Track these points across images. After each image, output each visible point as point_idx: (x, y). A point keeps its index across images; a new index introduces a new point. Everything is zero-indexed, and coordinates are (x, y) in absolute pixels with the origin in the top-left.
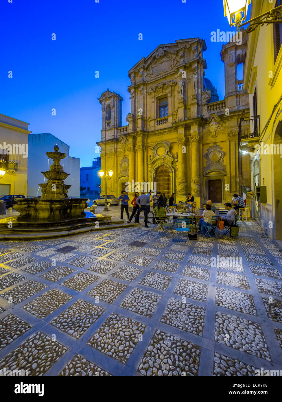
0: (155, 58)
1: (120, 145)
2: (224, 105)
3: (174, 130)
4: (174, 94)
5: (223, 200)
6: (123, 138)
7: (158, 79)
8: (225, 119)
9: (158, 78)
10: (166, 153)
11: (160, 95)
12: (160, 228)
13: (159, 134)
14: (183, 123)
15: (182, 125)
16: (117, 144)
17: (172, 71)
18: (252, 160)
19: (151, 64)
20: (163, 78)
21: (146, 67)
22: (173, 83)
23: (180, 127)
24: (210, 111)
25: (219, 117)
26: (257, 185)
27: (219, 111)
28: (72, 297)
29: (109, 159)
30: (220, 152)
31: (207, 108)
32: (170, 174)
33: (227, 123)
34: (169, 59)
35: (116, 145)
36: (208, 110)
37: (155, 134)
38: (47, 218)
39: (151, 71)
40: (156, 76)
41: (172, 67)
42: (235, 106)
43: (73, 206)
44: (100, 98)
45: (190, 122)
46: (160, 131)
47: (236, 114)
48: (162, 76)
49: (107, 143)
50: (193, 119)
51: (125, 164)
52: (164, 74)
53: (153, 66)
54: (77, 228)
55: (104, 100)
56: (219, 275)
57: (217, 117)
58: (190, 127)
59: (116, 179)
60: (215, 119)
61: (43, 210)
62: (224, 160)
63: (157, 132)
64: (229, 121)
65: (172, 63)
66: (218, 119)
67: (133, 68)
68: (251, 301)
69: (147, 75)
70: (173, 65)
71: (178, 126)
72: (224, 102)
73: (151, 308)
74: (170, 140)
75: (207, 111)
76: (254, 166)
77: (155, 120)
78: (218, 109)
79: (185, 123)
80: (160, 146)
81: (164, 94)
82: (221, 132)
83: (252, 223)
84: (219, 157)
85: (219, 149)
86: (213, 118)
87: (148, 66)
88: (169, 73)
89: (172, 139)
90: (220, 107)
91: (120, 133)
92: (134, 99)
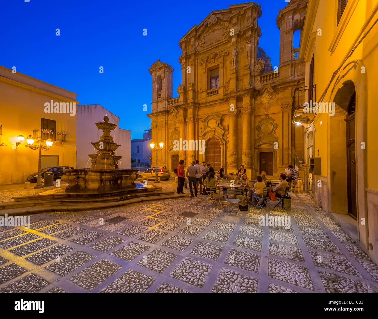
0: (207, 26)
1: (170, 117)
3: (225, 102)
4: (226, 65)
5: (275, 172)
6: (174, 110)
7: (209, 49)
8: (279, 90)
9: (210, 47)
10: (217, 125)
11: (212, 66)
12: (211, 199)
13: (210, 105)
14: (235, 95)
15: (233, 97)
16: (168, 116)
17: (225, 40)
18: (306, 132)
19: (202, 32)
20: (215, 47)
21: (198, 36)
22: (225, 53)
23: (232, 98)
24: (262, 82)
25: (272, 88)
26: (311, 157)
27: (273, 82)
28: (121, 267)
29: (160, 131)
30: (272, 124)
31: (260, 79)
32: (220, 146)
33: (280, 94)
34: (222, 27)
35: (166, 117)
36: (261, 81)
37: (206, 106)
38: (97, 189)
39: (203, 40)
40: (208, 45)
41: (225, 35)
42: (289, 76)
43: (124, 176)
44: (151, 69)
45: (242, 93)
46: (211, 103)
47: (291, 84)
48: (215, 45)
49: (158, 115)
50: (245, 90)
51: (176, 136)
52: (216, 43)
53: (205, 35)
54: (127, 199)
55: (154, 71)
56: (271, 246)
57: (270, 88)
58: (242, 99)
59: (166, 151)
60: (268, 90)
61: (93, 181)
62: (276, 132)
63: (208, 104)
64: (283, 92)
65: (225, 31)
66: (271, 90)
67: (185, 37)
68: (307, 274)
69: (199, 44)
70: (225, 34)
71: (230, 98)
72: (278, 72)
73: (202, 277)
74: (221, 112)
75: (259, 82)
76: (308, 137)
77: (206, 91)
78: (271, 80)
79: (237, 94)
80: (211, 118)
81: (215, 64)
82: (274, 103)
83: (306, 196)
84: (271, 129)
85: (271, 121)
86: (266, 89)
87: (200, 35)
88: (221, 43)
89: (223, 111)
90: (273, 78)
91: (170, 105)
92: (185, 69)
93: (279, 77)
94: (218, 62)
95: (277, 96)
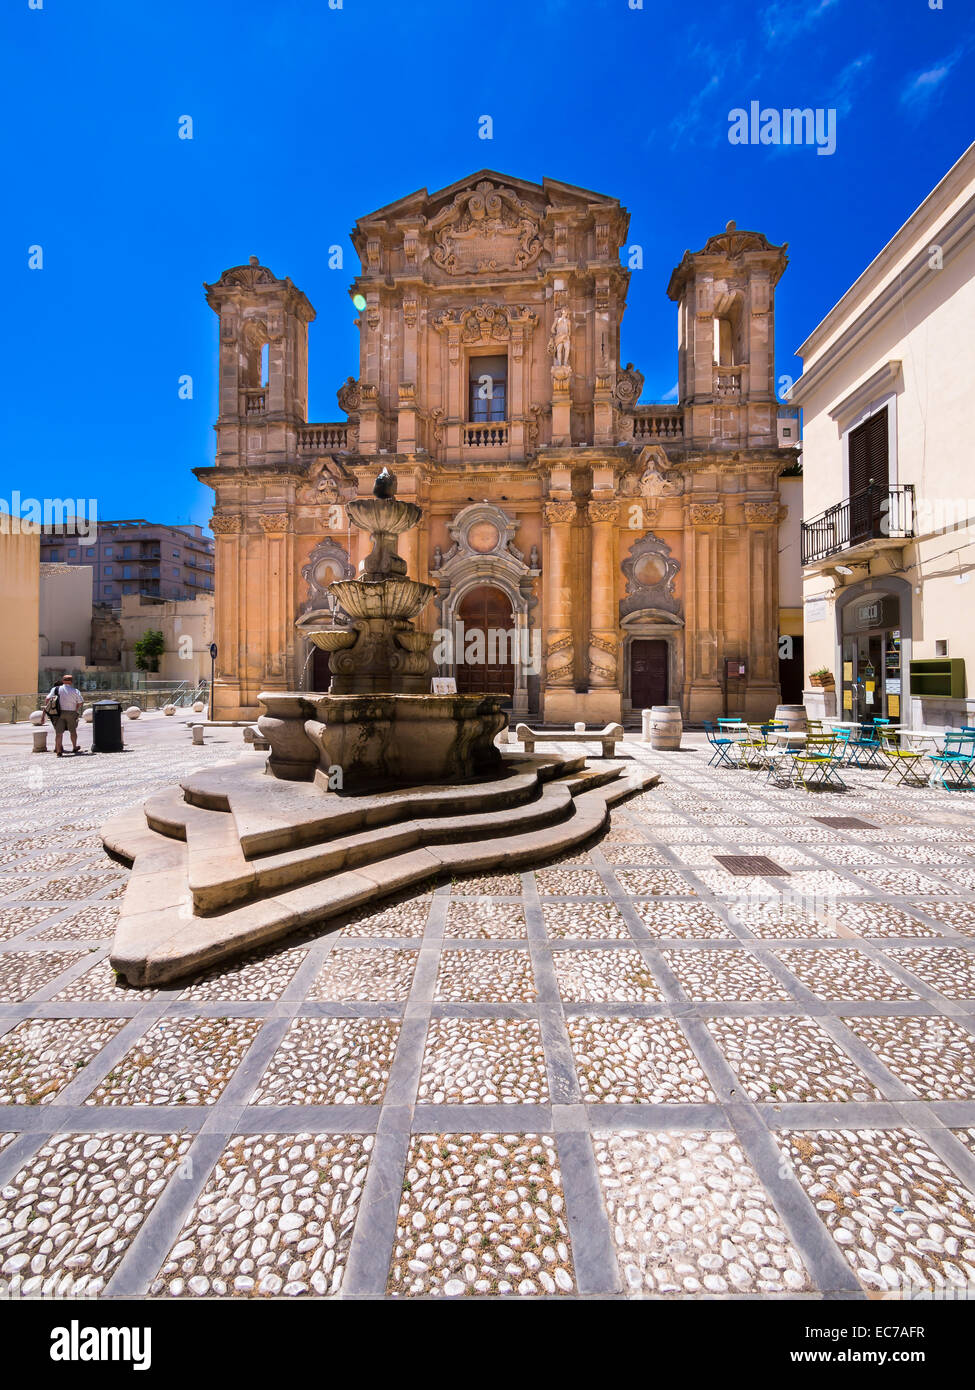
1: (310, 493)
2: (678, 426)
3: (531, 474)
4: (529, 354)
6: (325, 468)
7: (474, 286)
8: (687, 468)
13: (477, 475)
16: (298, 487)
17: (524, 274)
21: (430, 228)
22: (529, 317)
24: (639, 434)
25: (668, 459)
27: (666, 440)
30: (664, 559)
32: (511, 616)
33: (688, 479)
34: (515, 231)
35: (292, 488)
36: (635, 432)
37: (463, 474)
39: (449, 250)
40: (468, 273)
41: (526, 261)
46: (482, 469)
48: (492, 281)
52: (497, 276)
57: (663, 458)
60: (656, 463)
62: (675, 586)
63: (469, 468)
64: (694, 475)
66: (664, 464)
67: (380, 215)
69: (431, 257)
70: (527, 257)
72: (679, 417)
75: (632, 434)
77: (461, 424)
78: (662, 434)
80: (480, 519)
81: (495, 343)
82: (670, 503)
84: (663, 573)
85: (662, 552)
86: (651, 457)
87: (437, 231)
88: (514, 280)
89: (520, 500)
90: (667, 430)
91: (308, 446)
92: (378, 329)
93: (682, 430)
94: (503, 338)
95: (680, 483)
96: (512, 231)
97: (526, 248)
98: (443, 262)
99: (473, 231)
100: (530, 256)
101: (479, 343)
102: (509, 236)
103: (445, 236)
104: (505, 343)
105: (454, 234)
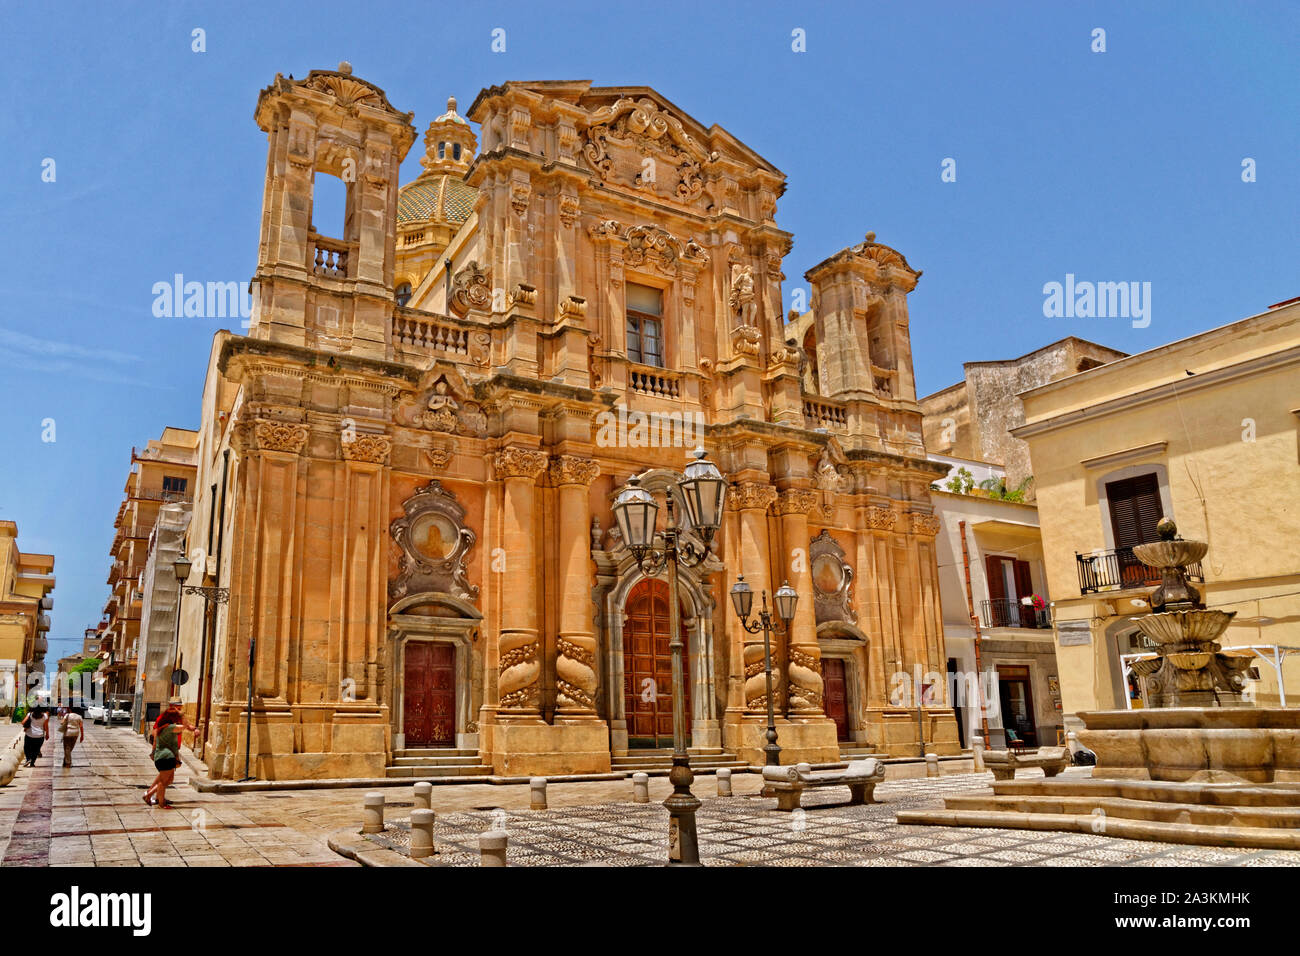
0: (621, 114)
1: (410, 411)
2: (841, 417)
8: (861, 467)
19: (604, 123)
21: (587, 122)
22: (705, 260)
24: (807, 417)
25: (846, 454)
27: (833, 430)
30: (839, 563)
33: (861, 479)
35: (390, 400)
40: (625, 186)
41: (688, 196)
51: (436, 530)
52: (658, 202)
60: (830, 455)
62: (850, 594)
70: (689, 192)
72: (841, 408)
77: (629, 363)
78: (828, 423)
81: (658, 274)
85: (837, 555)
86: (826, 447)
87: (593, 126)
90: (832, 419)
92: (524, 218)
93: (845, 423)
94: (668, 272)
95: (851, 479)
96: (672, 159)
97: (687, 181)
98: (597, 163)
99: (629, 142)
100: (692, 193)
101: (642, 270)
102: (667, 162)
103: (598, 135)
104: (671, 279)
105: (609, 138)
